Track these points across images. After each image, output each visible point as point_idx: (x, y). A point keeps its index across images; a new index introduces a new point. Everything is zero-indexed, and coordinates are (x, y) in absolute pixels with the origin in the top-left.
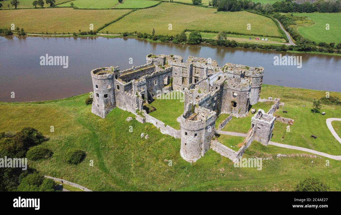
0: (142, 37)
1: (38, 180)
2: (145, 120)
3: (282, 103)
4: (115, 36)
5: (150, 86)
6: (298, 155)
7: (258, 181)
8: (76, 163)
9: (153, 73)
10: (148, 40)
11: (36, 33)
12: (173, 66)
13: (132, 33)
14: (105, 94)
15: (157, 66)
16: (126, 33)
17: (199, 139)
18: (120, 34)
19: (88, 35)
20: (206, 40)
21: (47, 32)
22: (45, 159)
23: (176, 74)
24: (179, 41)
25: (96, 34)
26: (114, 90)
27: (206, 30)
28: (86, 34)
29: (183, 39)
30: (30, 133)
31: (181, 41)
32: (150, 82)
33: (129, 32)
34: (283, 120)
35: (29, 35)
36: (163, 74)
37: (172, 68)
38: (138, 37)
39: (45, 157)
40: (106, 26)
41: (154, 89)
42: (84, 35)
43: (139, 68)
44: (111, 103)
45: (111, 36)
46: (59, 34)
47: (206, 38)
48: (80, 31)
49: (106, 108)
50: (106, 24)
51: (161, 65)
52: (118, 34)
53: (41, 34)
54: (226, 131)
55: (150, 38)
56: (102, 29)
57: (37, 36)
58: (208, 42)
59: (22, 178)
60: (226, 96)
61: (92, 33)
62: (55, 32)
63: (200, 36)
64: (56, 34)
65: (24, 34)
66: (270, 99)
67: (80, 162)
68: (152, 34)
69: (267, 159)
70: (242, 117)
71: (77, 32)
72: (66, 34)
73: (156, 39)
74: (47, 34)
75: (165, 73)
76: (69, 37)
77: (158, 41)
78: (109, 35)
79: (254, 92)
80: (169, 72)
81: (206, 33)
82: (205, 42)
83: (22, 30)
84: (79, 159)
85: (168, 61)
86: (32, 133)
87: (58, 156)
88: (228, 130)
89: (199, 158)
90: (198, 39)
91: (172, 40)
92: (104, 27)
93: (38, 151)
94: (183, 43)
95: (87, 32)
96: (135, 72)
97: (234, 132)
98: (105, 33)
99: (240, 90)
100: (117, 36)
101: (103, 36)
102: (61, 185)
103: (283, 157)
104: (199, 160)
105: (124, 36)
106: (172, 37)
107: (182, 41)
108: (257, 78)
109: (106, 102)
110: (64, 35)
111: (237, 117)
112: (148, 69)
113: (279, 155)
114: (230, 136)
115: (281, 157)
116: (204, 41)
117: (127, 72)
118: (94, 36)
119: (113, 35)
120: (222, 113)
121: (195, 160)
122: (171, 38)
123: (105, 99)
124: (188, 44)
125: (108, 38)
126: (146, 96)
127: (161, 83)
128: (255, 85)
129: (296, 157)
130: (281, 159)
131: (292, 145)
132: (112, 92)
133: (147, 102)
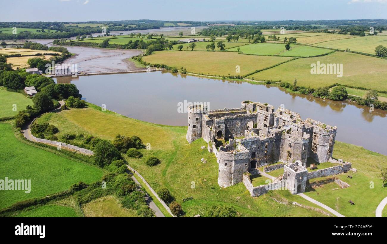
0: (285, 86)
1: (119, 163)
2: (212, 150)
3: (354, 168)
4: (258, 83)
5: (231, 126)
6: (312, 208)
8: (151, 165)
9: (236, 115)
10: (288, 90)
11: (194, 73)
12: (258, 113)
13: (276, 82)
14: (194, 125)
15: (248, 112)
16: (270, 81)
17: (228, 168)
18: (265, 81)
19: (235, 79)
20: (353, 97)
21: (202, 73)
22: (136, 158)
23: (260, 120)
24: (319, 95)
25: (242, 79)
26: (202, 123)
27: (360, 87)
28: (234, 78)
29: (325, 93)
30: (135, 140)
31: (322, 94)
32: (232, 122)
33: (274, 80)
34: (340, 183)
35: (188, 74)
36: (246, 118)
37: (257, 114)
38: (281, 86)
39: (136, 156)
40: (256, 72)
41: (235, 130)
42: (232, 79)
43: (230, 110)
44: (198, 133)
45: (255, 82)
46: (212, 76)
47: (355, 95)
48: (229, 75)
49: (193, 136)
50: (257, 71)
51: (251, 111)
52: (263, 81)
53: (198, 74)
54: (271, 175)
55: (291, 88)
56: (251, 74)
57: (194, 75)
58: (354, 100)
59: (113, 161)
60: (284, 146)
61: (239, 78)
62: (208, 74)
63: (346, 92)
64: (209, 75)
65: (185, 73)
66: (340, 161)
67: (153, 166)
68: (293, 84)
69: (283, 203)
71: (226, 75)
72: (217, 76)
73: (295, 90)
74: (202, 74)
75: (249, 118)
76: (219, 79)
77: (298, 92)
78: (254, 81)
79: (321, 150)
80: (253, 118)
81: (359, 90)
82: (351, 100)
83: (185, 70)
84: (153, 163)
85: (258, 108)
86: (137, 140)
87: (144, 159)
89: (229, 186)
90: (342, 95)
91: (313, 92)
92: (254, 73)
93: (134, 151)
94: (323, 97)
95: (235, 76)
96: (226, 113)
98: (251, 79)
99: (294, 142)
100: (261, 83)
101: (248, 82)
102: (133, 173)
103: (298, 206)
105: (268, 83)
106: (313, 89)
107: (323, 96)
108: (324, 135)
109: (194, 132)
110: (215, 77)
112: (239, 112)
113: (294, 203)
116: (350, 98)
117: (218, 111)
118: (240, 80)
119: (257, 81)
120: (280, 161)
121: (225, 186)
122: (312, 91)
123: (193, 129)
124: (329, 99)
125: (253, 83)
126: (224, 133)
127: (244, 126)
128: (322, 142)
129: (310, 209)
130: (296, 207)
131: (319, 201)
132: (199, 124)
133: (223, 138)
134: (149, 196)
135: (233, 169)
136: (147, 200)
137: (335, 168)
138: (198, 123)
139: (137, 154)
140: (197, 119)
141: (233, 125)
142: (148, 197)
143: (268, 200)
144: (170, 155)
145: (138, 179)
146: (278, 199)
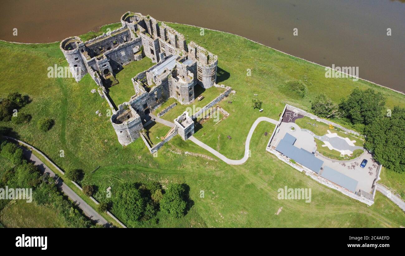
2: (104, 96)
3: (233, 91)
5: (117, 58)
7: (160, 171)
8: (45, 131)
9: (118, 47)
14: (75, 64)
15: (130, 30)
17: (124, 133)
22: (25, 124)
23: (145, 43)
32: (116, 54)
36: (130, 45)
37: (141, 38)
39: (25, 122)
41: (122, 59)
43: (110, 34)
44: (82, 71)
51: (133, 31)
54: (164, 119)
60: (172, 86)
66: (222, 86)
67: (48, 130)
69: (178, 153)
70: (186, 104)
75: (133, 44)
79: (206, 80)
80: (137, 42)
85: (140, 28)
87: (35, 121)
88: (165, 119)
89: (130, 144)
96: (106, 39)
97: (169, 121)
102: (31, 150)
103: (189, 154)
104: (129, 145)
108: (207, 70)
111: (182, 104)
113: (186, 153)
114: (164, 125)
115: (187, 154)
117: (97, 39)
120: (171, 97)
121: (126, 145)
126: (110, 69)
127: (129, 52)
128: (206, 74)
129: (198, 156)
130: (187, 156)
131: (205, 143)
132: (81, 62)
133: (112, 75)
134: (58, 177)
135: (129, 133)
136: (59, 183)
137: (217, 98)
138: (78, 62)
139: (25, 119)
140: (76, 59)
141: (118, 56)
142: (58, 179)
143: (165, 152)
144: (61, 107)
145: (40, 157)
146: (173, 150)
